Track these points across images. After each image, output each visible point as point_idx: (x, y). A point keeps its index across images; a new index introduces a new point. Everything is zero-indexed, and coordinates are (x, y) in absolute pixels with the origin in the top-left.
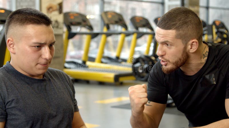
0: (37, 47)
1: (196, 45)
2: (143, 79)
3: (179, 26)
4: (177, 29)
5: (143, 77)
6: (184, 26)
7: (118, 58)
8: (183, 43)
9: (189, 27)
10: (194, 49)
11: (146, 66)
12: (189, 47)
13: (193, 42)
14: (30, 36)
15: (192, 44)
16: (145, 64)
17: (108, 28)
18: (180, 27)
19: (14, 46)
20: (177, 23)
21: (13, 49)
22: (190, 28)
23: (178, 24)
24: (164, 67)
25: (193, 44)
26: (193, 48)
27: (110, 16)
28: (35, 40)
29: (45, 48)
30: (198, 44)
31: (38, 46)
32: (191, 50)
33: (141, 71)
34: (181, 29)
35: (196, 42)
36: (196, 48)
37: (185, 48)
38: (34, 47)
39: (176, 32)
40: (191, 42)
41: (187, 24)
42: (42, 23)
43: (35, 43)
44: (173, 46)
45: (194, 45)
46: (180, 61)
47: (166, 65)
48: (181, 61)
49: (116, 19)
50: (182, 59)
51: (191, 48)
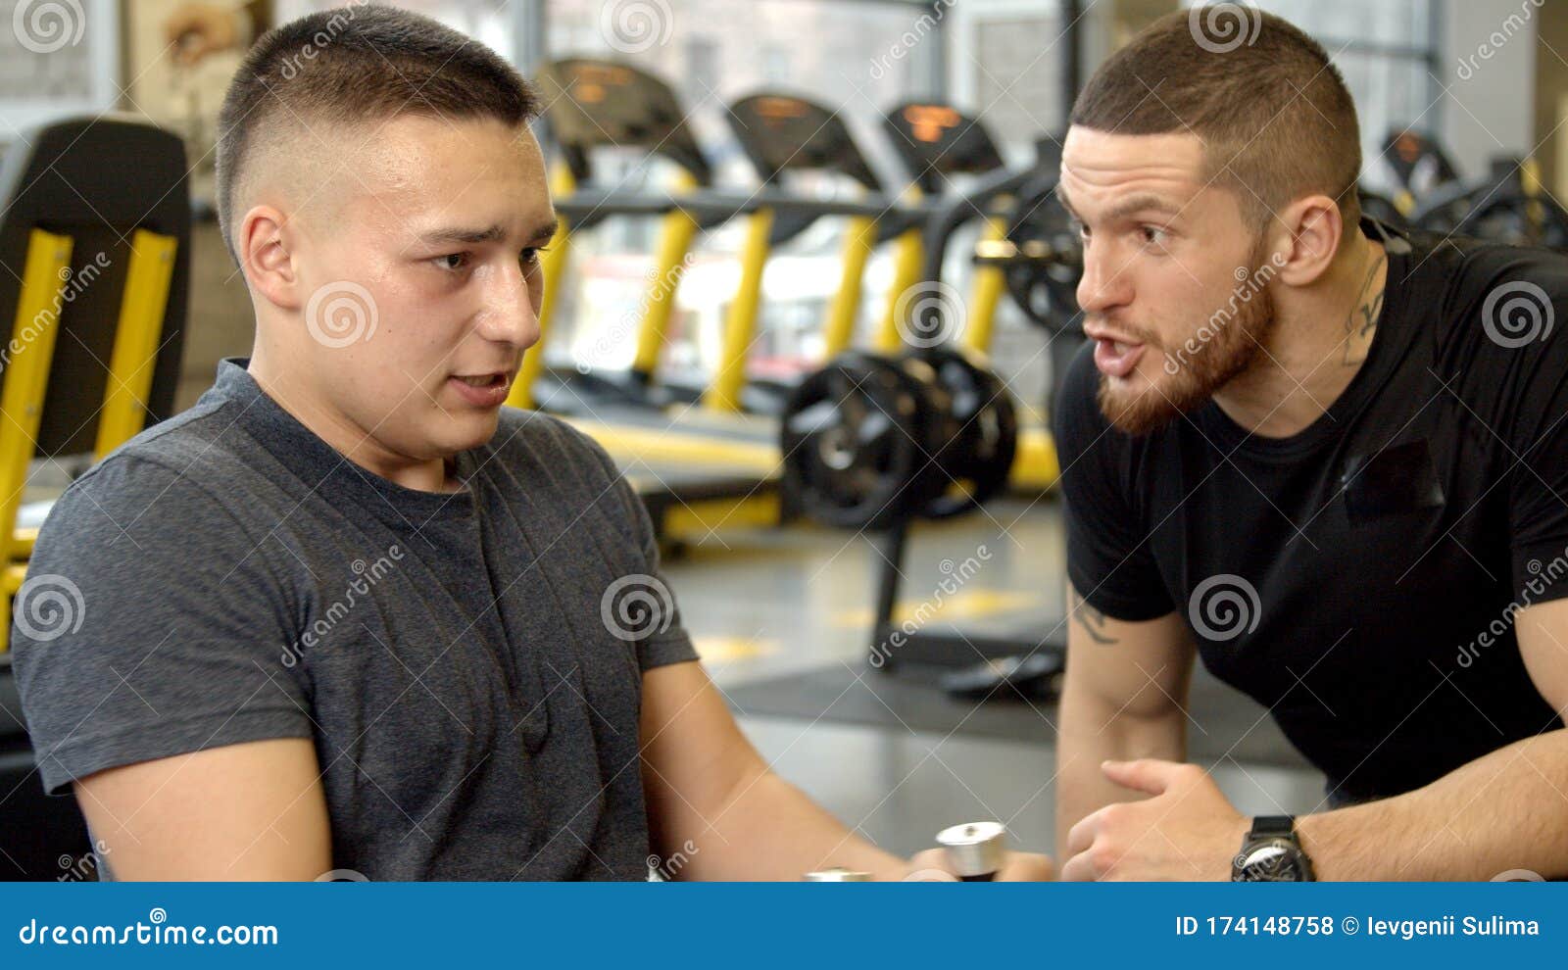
0: (445, 265)
1: (1325, 233)
2: (855, 515)
3: (1222, 110)
4: (1212, 124)
5: (853, 501)
6: (1254, 107)
7: (642, 377)
8: (1246, 217)
9: (1281, 114)
10: (1313, 262)
11: (874, 425)
12: (1285, 245)
13: (1308, 214)
14: (402, 191)
15: (1301, 229)
16: (870, 409)
17: (580, 170)
18: (1227, 116)
19: (294, 261)
20: (1206, 93)
21: (284, 277)
22: (1288, 120)
23: (1212, 99)
24: (1114, 386)
25: (1310, 225)
26: (1305, 253)
27: (589, 93)
28: (434, 219)
29: (499, 269)
30: (1337, 228)
31: (452, 259)
32: (1294, 266)
33: (839, 460)
34: (1233, 129)
35: (1328, 213)
36: (1321, 254)
37: (1259, 254)
38: (429, 265)
39: (1202, 146)
40: (1293, 212)
41: (1270, 100)
42: (477, 103)
43: (438, 237)
44: (1184, 235)
45: (1312, 231)
46: (1221, 342)
47: (1127, 375)
48: (1227, 341)
49: (634, 109)
50: (1238, 325)
51: (1294, 258)
